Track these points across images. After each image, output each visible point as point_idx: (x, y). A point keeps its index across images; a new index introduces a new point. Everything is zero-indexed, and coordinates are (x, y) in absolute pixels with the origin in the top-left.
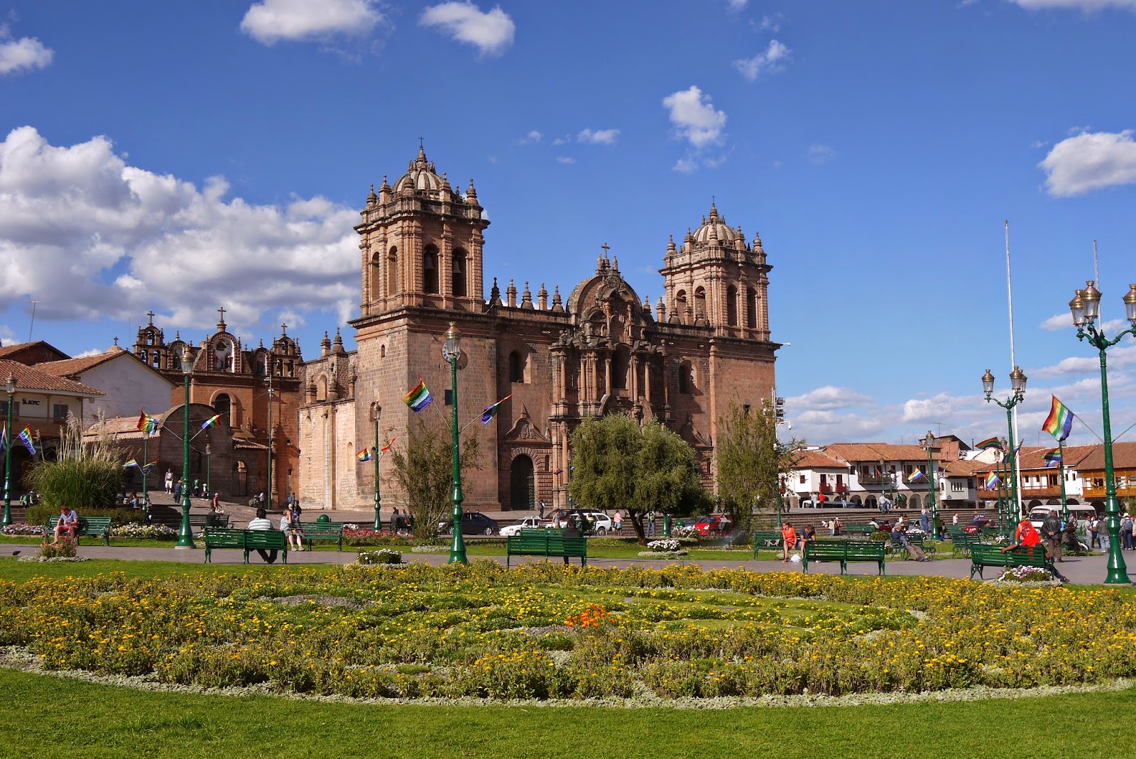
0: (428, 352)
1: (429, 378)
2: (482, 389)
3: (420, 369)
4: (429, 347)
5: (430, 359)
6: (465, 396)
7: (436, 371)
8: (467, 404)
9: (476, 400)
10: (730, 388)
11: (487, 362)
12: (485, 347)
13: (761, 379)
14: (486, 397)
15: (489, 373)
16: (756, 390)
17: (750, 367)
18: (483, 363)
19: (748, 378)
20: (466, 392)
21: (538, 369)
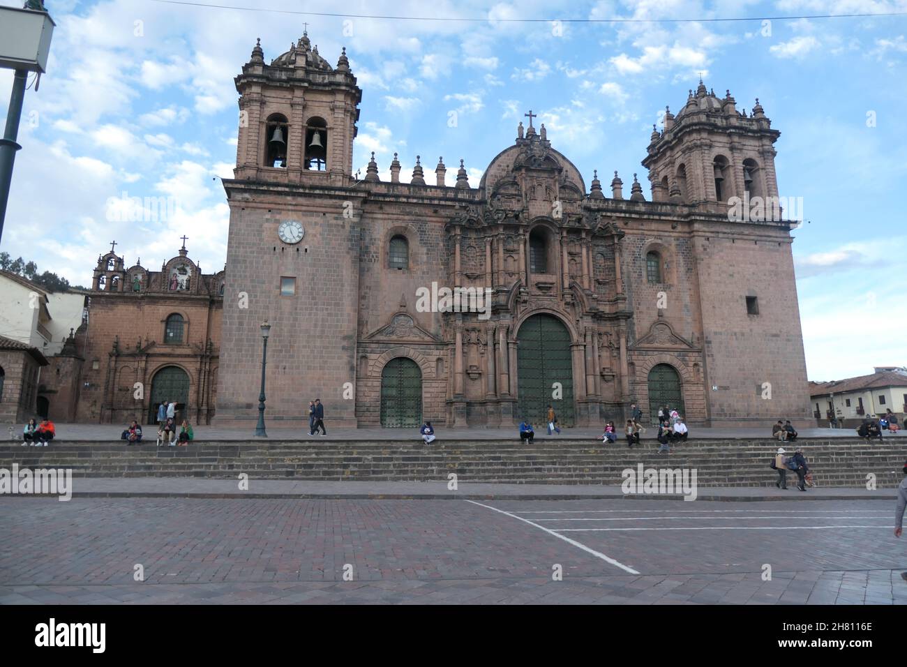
0: (260, 232)
1: (257, 263)
2: (338, 276)
3: (246, 252)
4: (261, 226)
5: (261, 240)
6: (310, 284)
7: (269, 254)
8: (312, 294)
9: (328, 289)
10: (724, 275)
11: (346, 244)
12: (343, 227)
13: (771, 264)
14: (342, 285)
15: (349, 256)
16: (765, 277)
17: (753, 250)
18: (340, 245)
19: (751, 263)
20: (313, 279)
21: (427, 254)
